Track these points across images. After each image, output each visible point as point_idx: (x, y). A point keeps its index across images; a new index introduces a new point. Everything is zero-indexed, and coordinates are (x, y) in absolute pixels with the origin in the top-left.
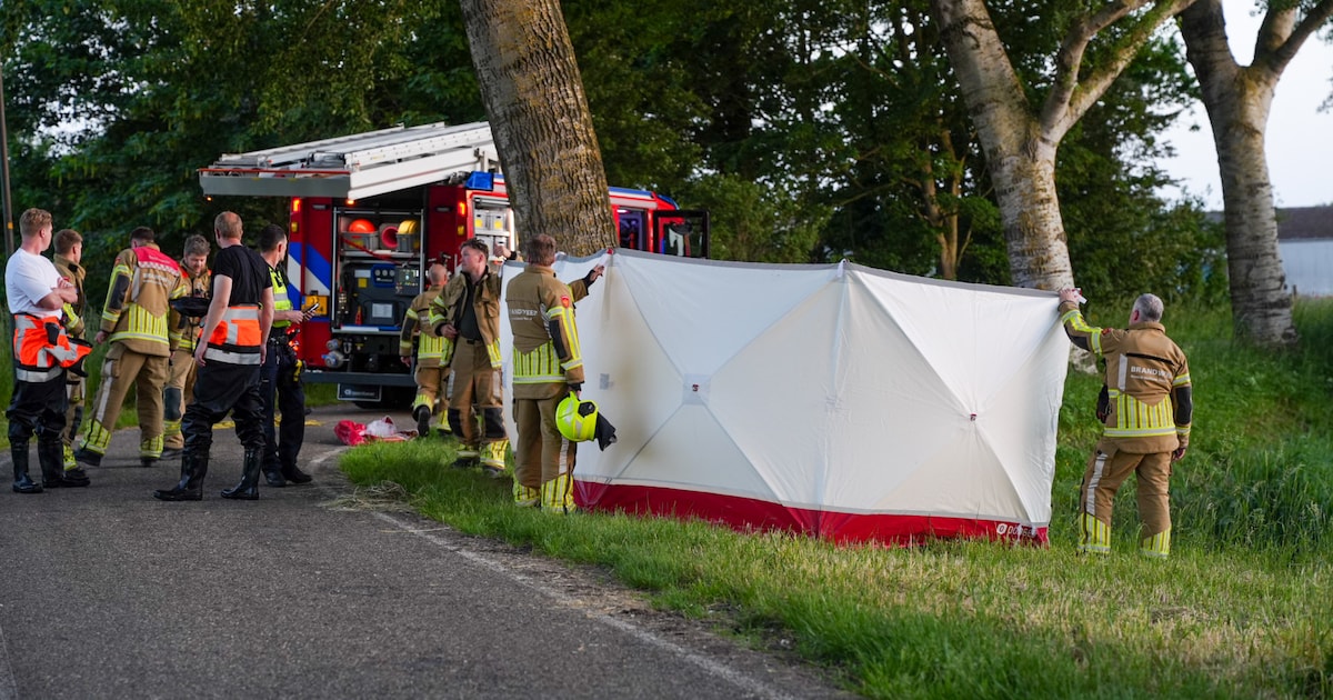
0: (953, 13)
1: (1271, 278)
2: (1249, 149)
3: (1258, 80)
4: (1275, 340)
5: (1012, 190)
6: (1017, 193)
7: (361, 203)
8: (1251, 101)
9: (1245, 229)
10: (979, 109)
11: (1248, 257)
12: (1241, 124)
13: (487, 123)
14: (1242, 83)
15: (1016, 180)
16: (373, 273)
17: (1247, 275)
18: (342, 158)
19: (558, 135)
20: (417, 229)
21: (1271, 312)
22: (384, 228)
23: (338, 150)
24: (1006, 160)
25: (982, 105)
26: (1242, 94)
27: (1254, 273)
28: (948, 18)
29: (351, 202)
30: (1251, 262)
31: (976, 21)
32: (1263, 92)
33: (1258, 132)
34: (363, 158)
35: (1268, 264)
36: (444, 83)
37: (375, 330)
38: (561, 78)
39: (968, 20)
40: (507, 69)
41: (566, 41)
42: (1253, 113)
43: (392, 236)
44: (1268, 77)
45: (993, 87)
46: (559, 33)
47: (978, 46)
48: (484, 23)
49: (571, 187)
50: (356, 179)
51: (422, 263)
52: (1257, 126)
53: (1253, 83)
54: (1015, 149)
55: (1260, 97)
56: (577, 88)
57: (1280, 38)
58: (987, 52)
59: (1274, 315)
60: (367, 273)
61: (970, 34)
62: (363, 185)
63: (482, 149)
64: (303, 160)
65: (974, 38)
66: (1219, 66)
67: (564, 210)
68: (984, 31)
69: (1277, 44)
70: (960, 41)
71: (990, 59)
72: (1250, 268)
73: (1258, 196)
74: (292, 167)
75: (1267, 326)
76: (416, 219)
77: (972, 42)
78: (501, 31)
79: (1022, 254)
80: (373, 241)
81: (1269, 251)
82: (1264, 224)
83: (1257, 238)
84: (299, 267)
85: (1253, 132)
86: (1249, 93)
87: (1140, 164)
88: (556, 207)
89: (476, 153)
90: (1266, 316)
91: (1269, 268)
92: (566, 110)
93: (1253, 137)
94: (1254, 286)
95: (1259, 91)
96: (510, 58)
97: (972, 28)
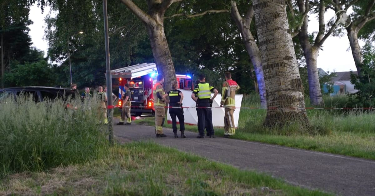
0: (247, 38)
1: (318, 91)
2: (313, 64)
3: (315, 49)
4: (318, 104)
5: (259, 73)
6: (260, 74)
7: (133, 79)
8: (314, 54)
9: (312, 80)
10: (252, 57)
11: (313, 86)
12: (311, 59)
13: (155, 63)
14: (312, 50)
15: (260, 72)
16: (134, 91)
17: (313, 90)
18: (130, 71)
19: (168, 68)
20: (142, 83)
21: (318, 98)
22: (136, 83)
23: (129, 69)
24: (258, 67)
25: (253, 57)
26: (311, 52)
27: (314, 90)
28: (246, 39)
29: (131, 79)
30: (313, 87)
31: (251, 40)
32: (316, 52)
33: (315, 60)
34: (133, 71)
35: (317, 88)
36: (145, 52)
37: (135, 102)
38: (168, 58)
39: (249, 40)
40: (159, 57)
41: (169, 52)
42: (314, 56)
43: (138, 84)
44: (317, 48)
45: (255, 53)
46: (168, 51)
47: (252, 45)
48: (155, 49)
49: (170, 77)
50: (132, 75)
51: (143, 89)
52: (315, 59)
53: (314, 50)
54: (259, 65)
55: (316, 53)
56: (171, 60)
57: (320, 40)
58: (254, 46)
59: (319, 98)
60: (133, 91)
61: (250, 43)
62: (134, 76)
63: (154, 68)
64: (123, 71)
65: (251, 43)
66: (307, 46)
67: (169, 81)
68: (253, 42)
69: (319, 41)
70: (248, 44)
71: (254, 48)
72: (313, 89)
73: (315, 74)
74: (121, 73)
75: (317, 101)
76: (142, 81)
77: (250, 44)
78: (158, 50)
79: (261, 86)
80: (134, 85)
81: (318, 85)
82: (316, 79)
83: (315, 82)
84: (121, 90)
85: (314, 60)
86: (313, 52)
87: (302, 64)
88: (167, 80)
89: (153, 69)
90: (317, 99)
91: (317, 89)
92: (169, 64)
93: (314, 61)
94: (314, 92)
95: (315, 51)
96: (160, 55)
97: (250, 41)
